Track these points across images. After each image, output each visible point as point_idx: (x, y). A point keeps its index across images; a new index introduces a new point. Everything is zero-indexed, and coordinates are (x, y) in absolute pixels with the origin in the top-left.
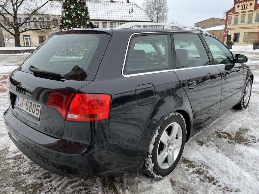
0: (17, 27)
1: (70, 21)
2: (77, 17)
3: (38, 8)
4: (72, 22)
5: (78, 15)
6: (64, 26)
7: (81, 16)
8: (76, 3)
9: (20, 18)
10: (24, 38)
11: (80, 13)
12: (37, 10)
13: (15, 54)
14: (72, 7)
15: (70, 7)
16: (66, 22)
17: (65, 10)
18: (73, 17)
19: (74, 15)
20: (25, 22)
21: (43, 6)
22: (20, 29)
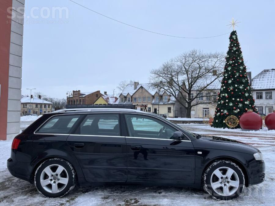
0: (190, 102)
1: (226, 95)
2: (234, 90)
3: (208, 85)
4: (228, 95)
5: (235, 88)
6: (221, 99)
7: (239, 89)
8: (234, 78)
9: (193, 94)
10: (203, 110)
11: (238, 86)
12: (207, 86)
13: (182, 124)
14: (230, 82)
15: (227, 82)
16: (222, 96)
17: (223, 85)
18: (229, 90)
19: (231, 88)
20: (196, 97)
21: (211, 83)
22: (192, 104)
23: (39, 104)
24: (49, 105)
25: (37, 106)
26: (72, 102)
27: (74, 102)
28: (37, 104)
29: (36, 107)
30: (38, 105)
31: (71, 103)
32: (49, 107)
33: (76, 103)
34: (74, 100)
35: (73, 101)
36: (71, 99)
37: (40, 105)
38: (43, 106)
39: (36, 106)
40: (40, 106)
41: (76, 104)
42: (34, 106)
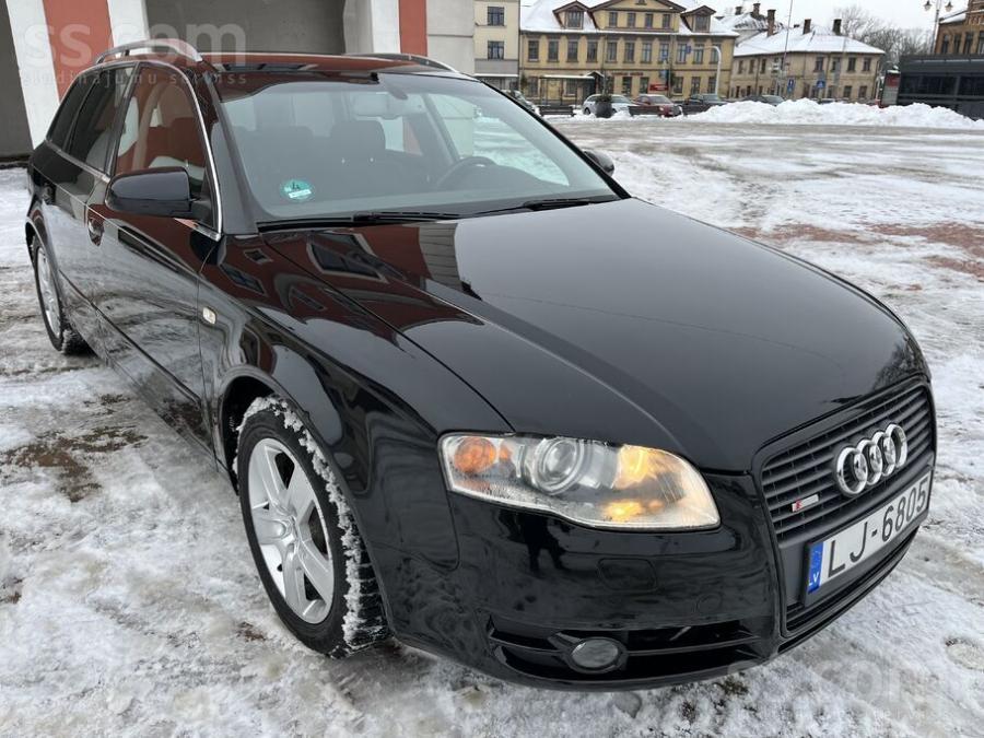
23: (829, 54)
24: (868, 57)
25: (822, 62)
26: (957, 42)
27: (969, 42)
28: (820, 57)
29: (817, 66)
30: (825, 61)
31: (951, 49)
32: (866, 68)
33: (974, 47)
34: (968, 34)
35: (963, 39)
36: (958, 29)
37: (832, 61)
38: (845, 63)
39: (817, 63)
40: (831, 65)
41: (972, 52)
42: (811, 63)
